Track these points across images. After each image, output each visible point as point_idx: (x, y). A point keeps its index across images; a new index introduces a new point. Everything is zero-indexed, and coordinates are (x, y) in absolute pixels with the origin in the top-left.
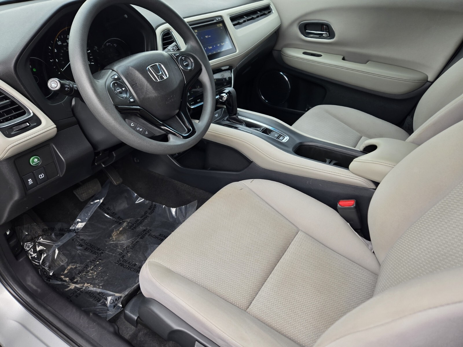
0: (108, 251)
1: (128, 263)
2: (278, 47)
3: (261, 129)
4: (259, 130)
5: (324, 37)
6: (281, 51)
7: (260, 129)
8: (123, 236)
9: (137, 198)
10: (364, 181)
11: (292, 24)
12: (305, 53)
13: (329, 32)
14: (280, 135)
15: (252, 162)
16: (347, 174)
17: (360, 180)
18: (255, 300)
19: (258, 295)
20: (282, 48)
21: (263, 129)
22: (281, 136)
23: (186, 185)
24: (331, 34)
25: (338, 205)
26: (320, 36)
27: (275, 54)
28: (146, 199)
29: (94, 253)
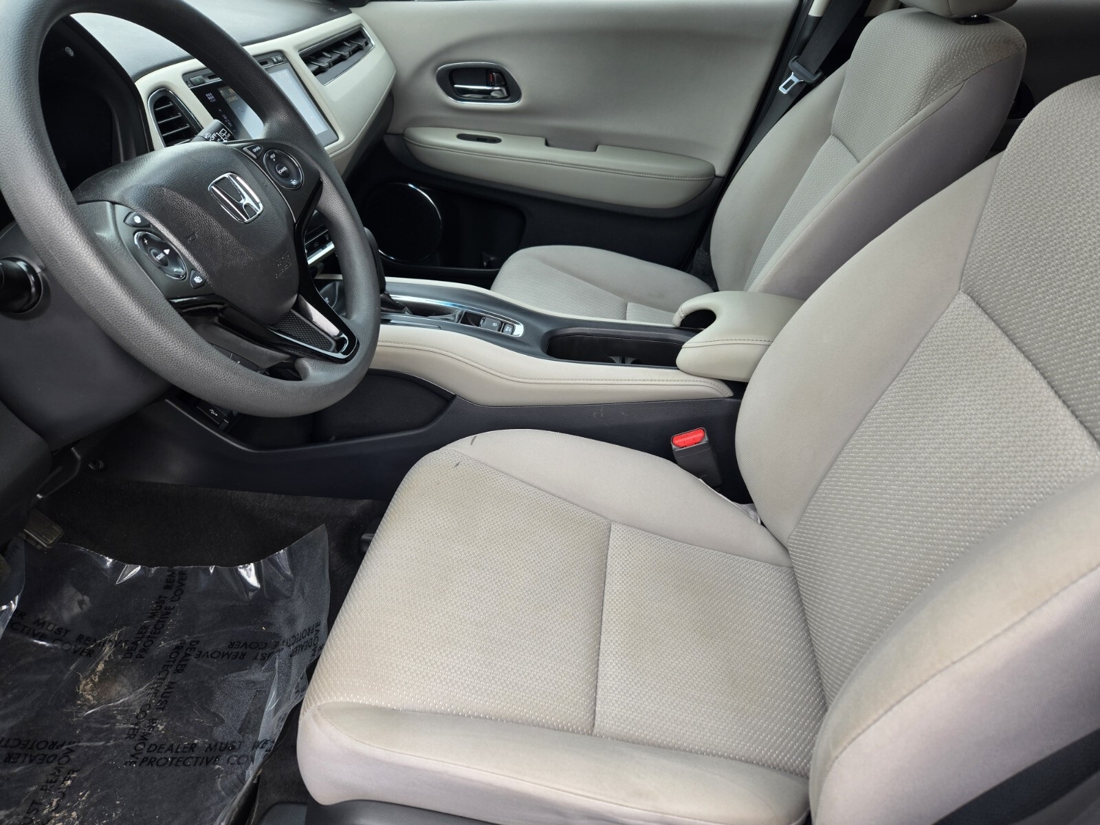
0: (90, 740)
1: (168, 749)
2: (395, 127)
3: (457, 316)
4: (452, 319)
5: (493, 97)
6: (403, 135)
7: (455, 316)
8: (117, 684)
9: (117, 569)
10: (713, 386)
11: (420, 70)
12: (461, 137)
13: (506, 86)
14: (502, 322)
15: (454, 397)
16: (677, 378)
17: (702, 384)
18: (599, 702)
19: (599, 690)
20: (405, 130)
21: (460, 316)
22: (505, 324)
23: (271, 494)
24: (512, 92)
25: (673, 447)
26: (486, 97)
27: (391, 143)
28: (146, 563)
29: (43, 759)
